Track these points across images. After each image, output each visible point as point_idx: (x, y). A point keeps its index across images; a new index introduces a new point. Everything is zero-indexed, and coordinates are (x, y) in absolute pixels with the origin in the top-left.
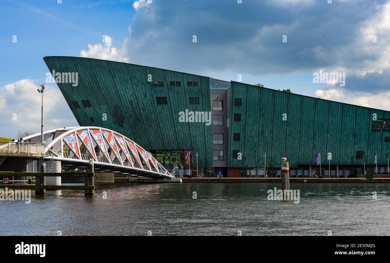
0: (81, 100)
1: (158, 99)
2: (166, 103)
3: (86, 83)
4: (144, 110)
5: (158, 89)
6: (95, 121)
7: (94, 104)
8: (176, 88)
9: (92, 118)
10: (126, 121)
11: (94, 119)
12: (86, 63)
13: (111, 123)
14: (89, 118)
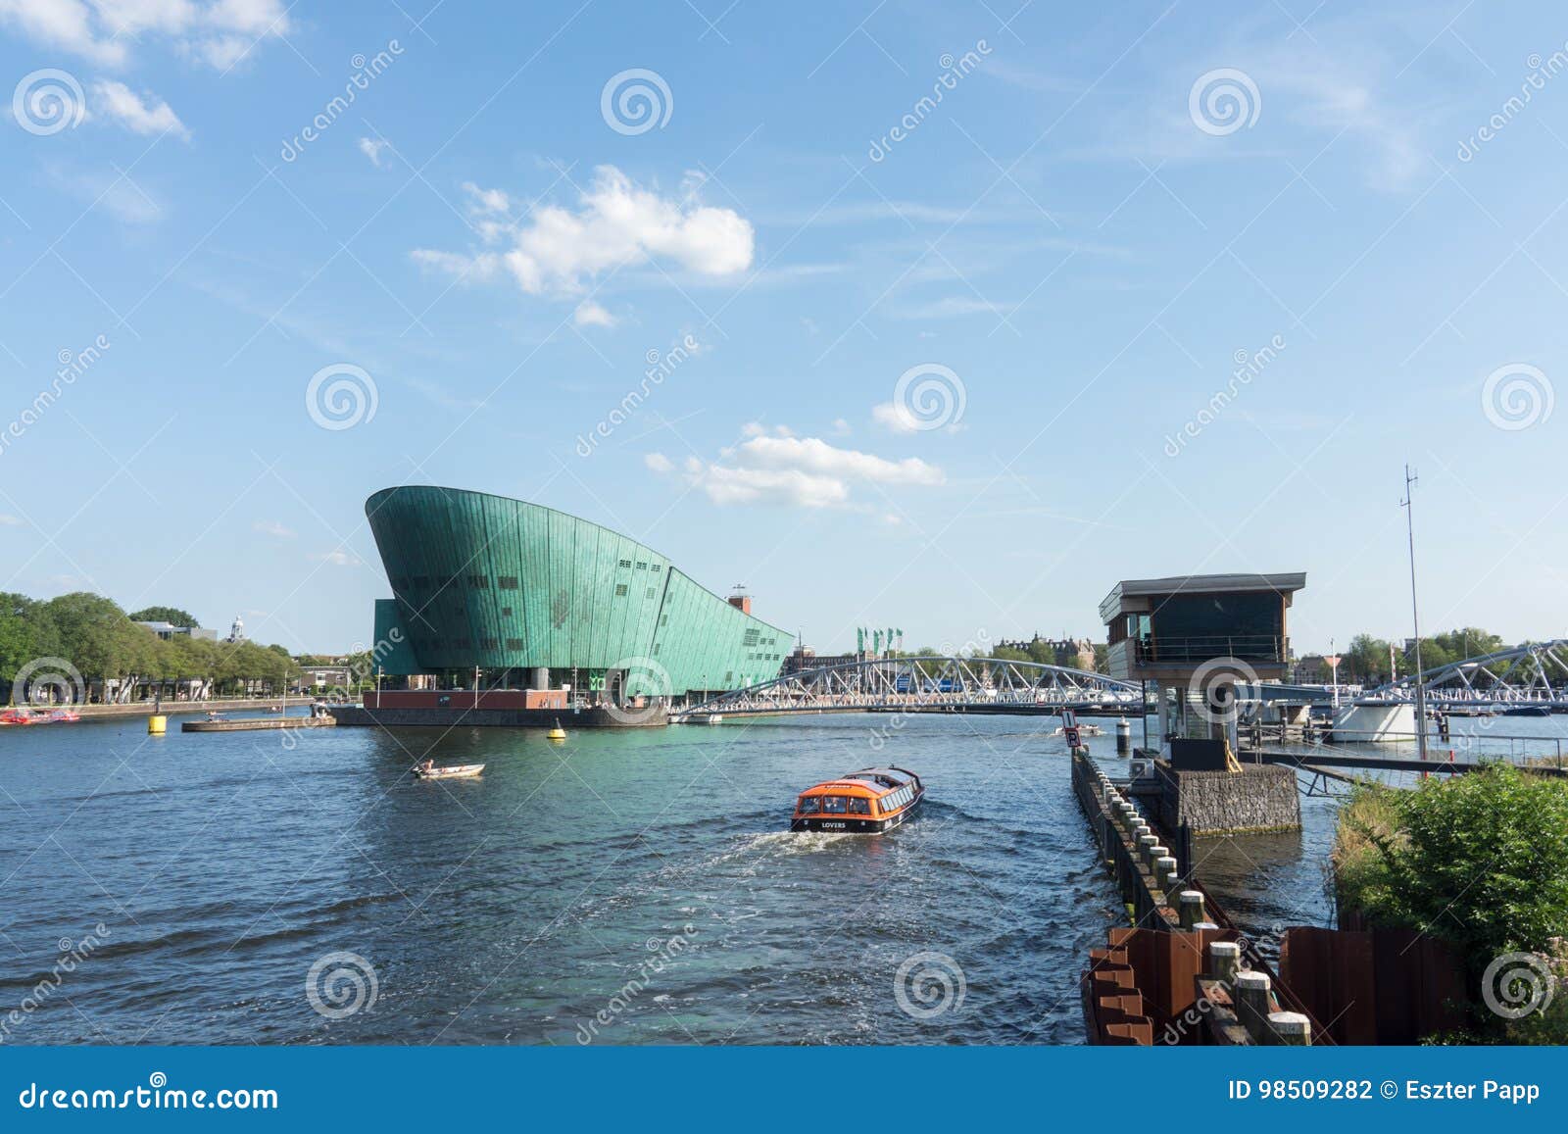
0: (500, 575)
1: (619, 586)
2: (624, 594)
3: (527, 548)
4: (598, 603)
5: (624, 570)
6: (514, 614)
7: (525, 585)
8: (641, 573)
9: (510, 609)
10: (568, 619)
11: (513, 610)
12: (541, 515)
13: (544, 620)
14: (499, 610)
